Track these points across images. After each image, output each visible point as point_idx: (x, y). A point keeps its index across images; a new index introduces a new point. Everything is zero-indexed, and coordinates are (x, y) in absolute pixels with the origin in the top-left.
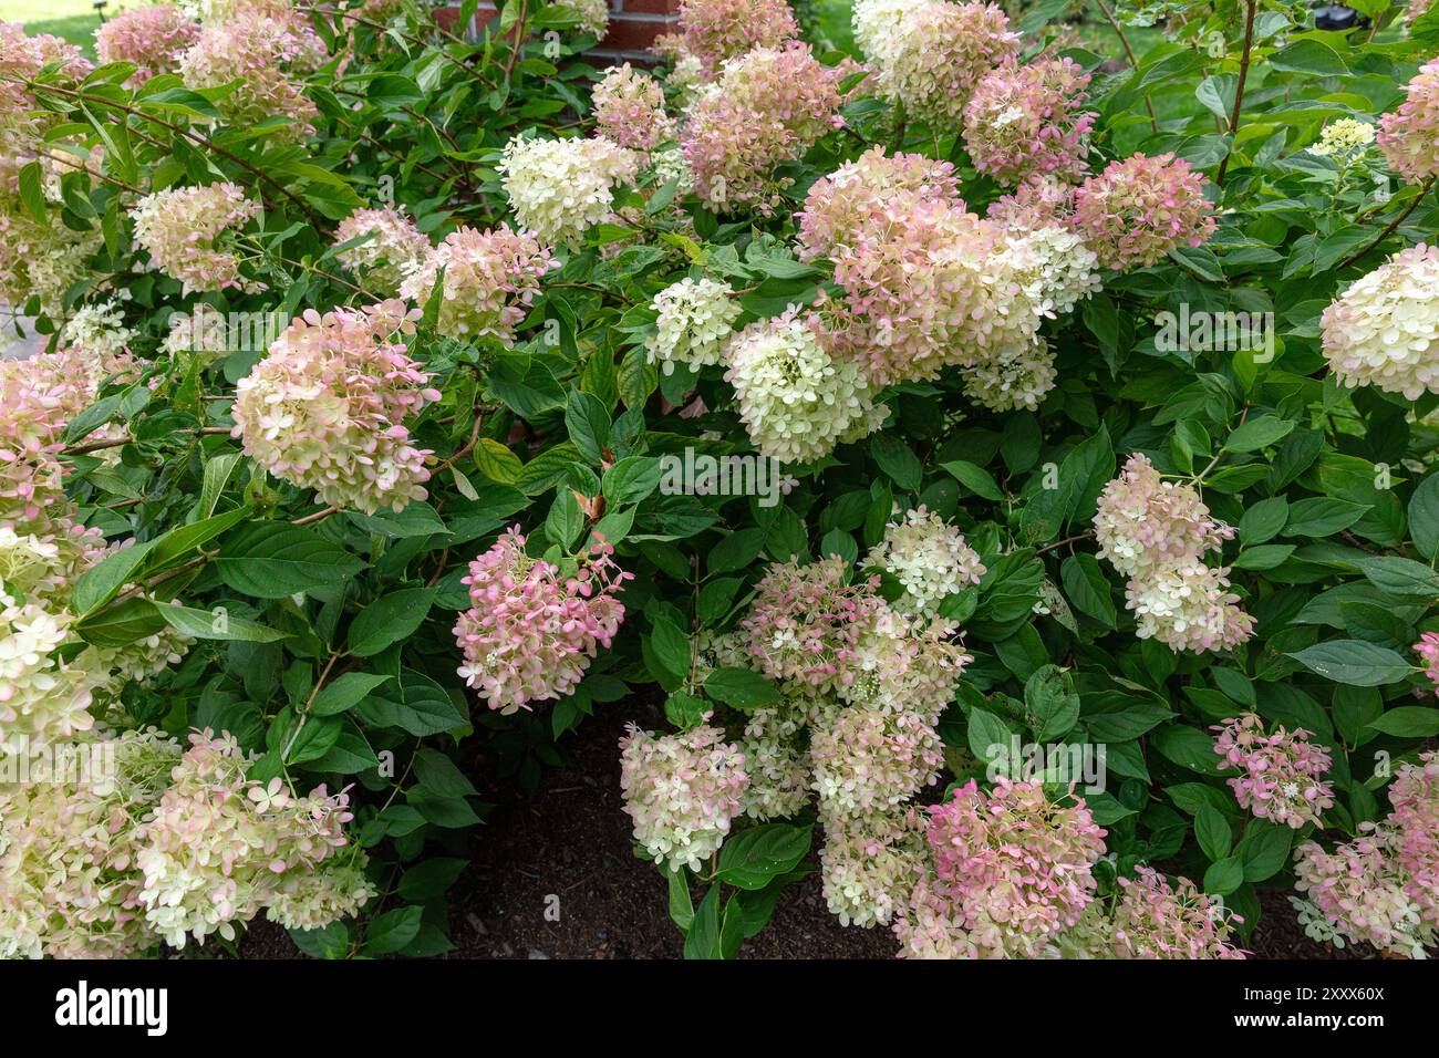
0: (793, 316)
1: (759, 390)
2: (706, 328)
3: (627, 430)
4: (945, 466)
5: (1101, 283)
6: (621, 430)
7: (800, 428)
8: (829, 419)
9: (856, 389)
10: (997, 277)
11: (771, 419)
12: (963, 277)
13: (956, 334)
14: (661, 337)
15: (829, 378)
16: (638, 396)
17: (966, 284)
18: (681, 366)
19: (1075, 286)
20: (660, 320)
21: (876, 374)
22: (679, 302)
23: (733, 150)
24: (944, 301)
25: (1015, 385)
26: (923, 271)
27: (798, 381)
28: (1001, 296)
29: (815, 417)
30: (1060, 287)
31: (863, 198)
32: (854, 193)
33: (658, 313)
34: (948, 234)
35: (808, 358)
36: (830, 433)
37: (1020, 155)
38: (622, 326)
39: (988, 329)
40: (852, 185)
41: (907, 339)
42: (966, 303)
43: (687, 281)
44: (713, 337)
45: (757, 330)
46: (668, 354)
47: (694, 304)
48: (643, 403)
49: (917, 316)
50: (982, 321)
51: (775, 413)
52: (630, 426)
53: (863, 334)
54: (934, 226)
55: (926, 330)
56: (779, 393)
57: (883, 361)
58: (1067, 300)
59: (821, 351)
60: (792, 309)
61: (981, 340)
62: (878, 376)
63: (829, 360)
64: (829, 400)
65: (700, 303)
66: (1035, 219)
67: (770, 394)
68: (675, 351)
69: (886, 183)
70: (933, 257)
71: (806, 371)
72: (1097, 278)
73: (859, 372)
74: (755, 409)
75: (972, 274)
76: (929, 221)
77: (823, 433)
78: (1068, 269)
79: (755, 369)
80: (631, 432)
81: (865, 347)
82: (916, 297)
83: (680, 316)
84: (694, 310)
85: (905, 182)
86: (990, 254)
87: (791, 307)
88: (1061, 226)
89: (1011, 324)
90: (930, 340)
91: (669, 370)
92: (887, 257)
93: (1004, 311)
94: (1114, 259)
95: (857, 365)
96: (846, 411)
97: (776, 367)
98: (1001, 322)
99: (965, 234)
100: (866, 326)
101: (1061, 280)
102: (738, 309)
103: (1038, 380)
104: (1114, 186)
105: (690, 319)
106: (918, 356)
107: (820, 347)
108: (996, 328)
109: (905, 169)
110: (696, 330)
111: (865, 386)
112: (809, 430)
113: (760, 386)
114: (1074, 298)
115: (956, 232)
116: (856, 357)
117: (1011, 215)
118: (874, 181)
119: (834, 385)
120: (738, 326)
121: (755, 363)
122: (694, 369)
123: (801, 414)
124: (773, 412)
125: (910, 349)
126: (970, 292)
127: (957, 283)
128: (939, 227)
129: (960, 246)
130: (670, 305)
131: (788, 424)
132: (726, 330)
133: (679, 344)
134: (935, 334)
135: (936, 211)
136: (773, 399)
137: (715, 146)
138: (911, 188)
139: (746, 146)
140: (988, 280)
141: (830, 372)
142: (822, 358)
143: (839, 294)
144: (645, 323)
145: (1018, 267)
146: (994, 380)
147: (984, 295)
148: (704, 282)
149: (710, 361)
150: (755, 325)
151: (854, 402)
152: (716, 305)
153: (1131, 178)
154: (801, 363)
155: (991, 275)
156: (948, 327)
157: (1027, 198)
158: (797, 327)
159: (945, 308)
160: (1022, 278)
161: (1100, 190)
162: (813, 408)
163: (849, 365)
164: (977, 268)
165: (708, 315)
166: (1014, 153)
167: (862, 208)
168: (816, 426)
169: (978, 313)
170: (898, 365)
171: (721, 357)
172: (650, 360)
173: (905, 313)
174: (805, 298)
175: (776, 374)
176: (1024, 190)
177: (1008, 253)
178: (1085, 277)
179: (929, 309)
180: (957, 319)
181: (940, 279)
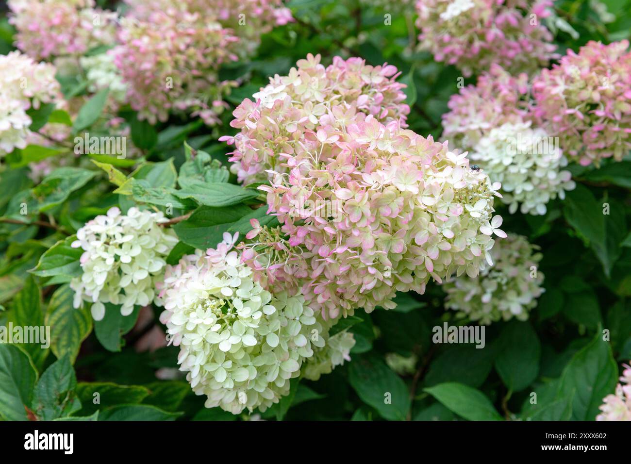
0: (229, 247)
1: (193, 336)
2: (137, 264)
3: (55, 385)
4: (431, 390)
5: (572, 179)
6: (48, 386)
7: (244, 375)
8: (277, 362)
9: (303, 326)
10: (438, 197)
11: (210, 368)
12: (400, 200)
13: (401, 262)
14: (86, 278)
15: (272, 317)
16: (70, 343)
17: (405, 208)
18: (112, 309)
19: (545, 186)
20: (84, 259)
21: (325, 307)
22: (103, 238)
23: (166, 59)
24: (384, 227)
25: (499, 293)
26: (358, 196)
27: (236, 323)
28: (444, 218)
29: (261, 361)
30: (529, 187)
31: (293, 117)
32: (281, 114)
33: (81, 251)
34: (382, 154)
35: (246, 297)
36: (279, 377)
37: (477, 44)
38: (40, 269)
39: (434, 253)
40: (279, 105)
41: (350, 270)
42: (407, 227)
43: (113, 212)
44: (144, 275)
45: (194, 263)
46: (95, 297)
47: (119, 240)
48: (75, 351)
49: (356, 245)
50: (426, 247)
51: (214, 361)
52: (58, 380)
53: (304, 266)
54: (367, 146)
55: (367, 260)
56: (214, 339)
57: (328, 294)
58: (538, 200)
59: (260, 289)
60: (229, 240)
61: (429, 265)
62: (328, 309)
63: (269, 297)
64: (273, 342)
65: (127, 239)
66: (496, 115)
67: (204, 342)
68: (103, 293)
69: (319, 97)
70: (369, 179)
71: (244, 312)
72: (566, 175)
73: (305, 306)
74: (192, 358)
75: (410, 196)
76: (362, 141)
77: (272, 377)
78: (534, 167)
79: (188, 313)
80: (59, 388)
81: (308, 279)
82: (353, 225)
83: (105, 255)
84: (121, 246)
85: (343, 92)
86: (430, 173)
87: (227, 236)
88: (524, 120)
89: (459, 247)
90: (372, 271)
91: (98, 313)
92: (320, 182)
93: (449, 234)
94: (582, 153)
95: (303, 300)
96: (294, 351)
97: (209, 310)
98: (447, 246)
99: (402, 152)
100: (306, 255)
101: (529, 179)
102: (172, 240)
103: (523, 286)
104: (570, 80)
105: (117, 258)
106: (364, 288)
107: (258, 283)
108: (442, 253)
109: (342, 78)
110: (125, 269)
111: (313, 321)
112: (254, 377)
113: (194, 331)
114: (546, 198)
115: (391, 150)
116: (301, 290)
117: (472, 110)
118: (307, 96)
119: (277, 325)
120: (173, 260)
121: (188, 306)
122: (127, 311)
123: (244, 359)
124: (212, 360)
125: (355, 280)
126: (410, 216)
127: (395, 207)
128: (372, 147)
129: (395, 168)
130: (94, 243)
131: (230, 372)
132: (158, 265)
133: (107, 284)
134: (378, 265)
135: (368, 130)
136: (208, 346)
137: (145, 54)
138: (349, 99)
139: (179, 52)
140: (428, 202)
141: (271, 310)
142: (261, 295)
143: (273, 224)
144: (69, 262)
145: (459, 186)
146: (474, 290)
147: (425, 218)
148: (133, 212)
149: (144, 301)
150: (191, 258)
151: (302, 341)
152: (146, 239)
153: (586, 70)
154: (237, 303)
155: (432, 196)
156: (391, 255)
157: (488, 90)
158: (233, 260)
159: (384, 236)
160: (465, 197)
161: (555, 85)
162: (256, 352)
163: (294, 299)
164: (414, 190)
165: (137, 251)
166: (471, 42)
167: (291, 129)
168: (262, 371)
169: (421, 238)
170: (347, 297)
171: (157, 295)
172: (77, 303)
173: (343, 243)
174: (240, 227)
175: (209, 319)
176: (485, 82)
177: (448, 170)
178: (552, 175)
179: (368, 238)
180: (399, 246)
181: (376, 205)
